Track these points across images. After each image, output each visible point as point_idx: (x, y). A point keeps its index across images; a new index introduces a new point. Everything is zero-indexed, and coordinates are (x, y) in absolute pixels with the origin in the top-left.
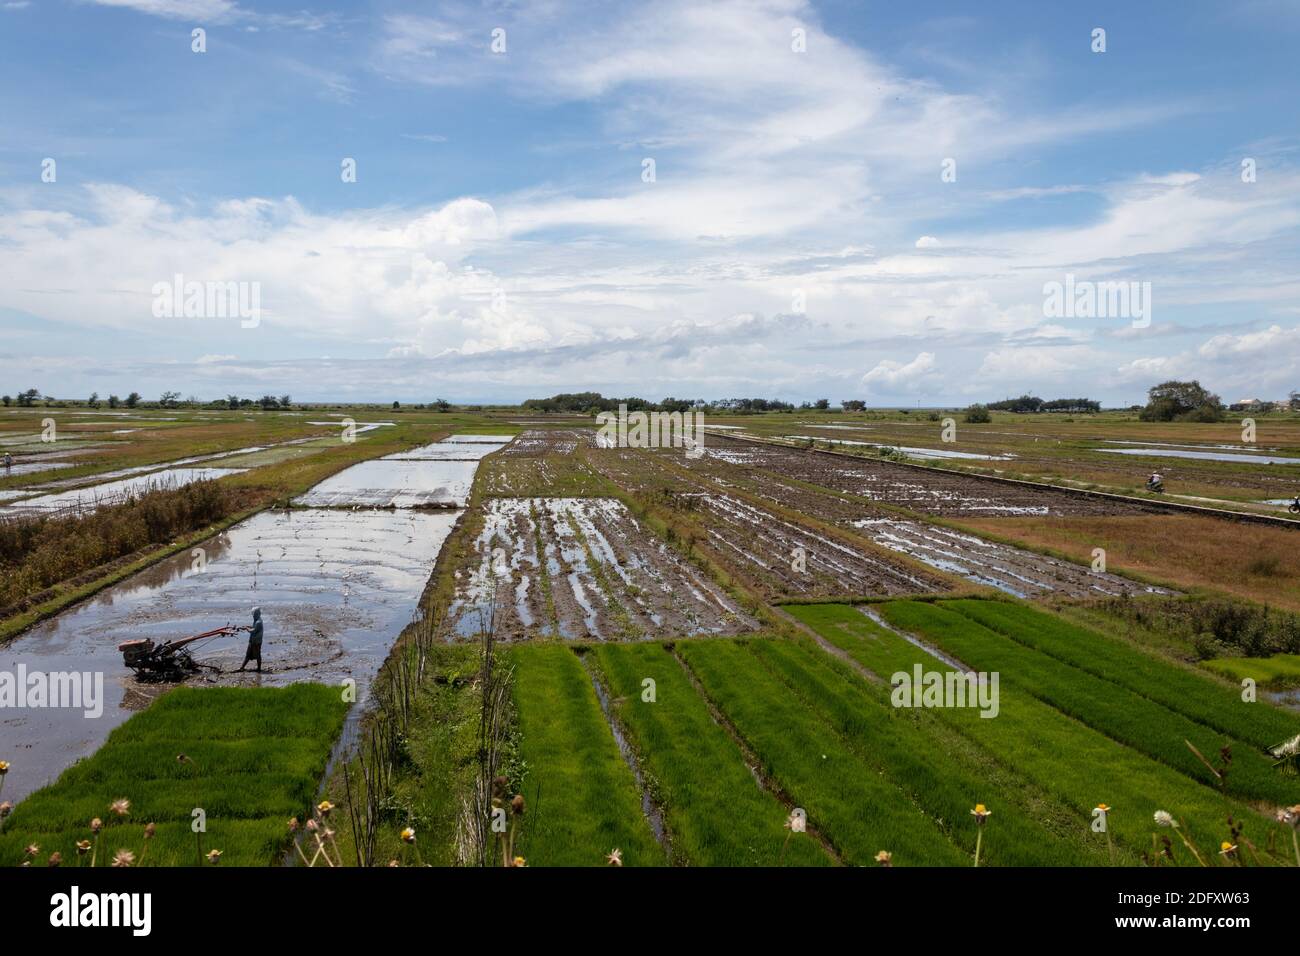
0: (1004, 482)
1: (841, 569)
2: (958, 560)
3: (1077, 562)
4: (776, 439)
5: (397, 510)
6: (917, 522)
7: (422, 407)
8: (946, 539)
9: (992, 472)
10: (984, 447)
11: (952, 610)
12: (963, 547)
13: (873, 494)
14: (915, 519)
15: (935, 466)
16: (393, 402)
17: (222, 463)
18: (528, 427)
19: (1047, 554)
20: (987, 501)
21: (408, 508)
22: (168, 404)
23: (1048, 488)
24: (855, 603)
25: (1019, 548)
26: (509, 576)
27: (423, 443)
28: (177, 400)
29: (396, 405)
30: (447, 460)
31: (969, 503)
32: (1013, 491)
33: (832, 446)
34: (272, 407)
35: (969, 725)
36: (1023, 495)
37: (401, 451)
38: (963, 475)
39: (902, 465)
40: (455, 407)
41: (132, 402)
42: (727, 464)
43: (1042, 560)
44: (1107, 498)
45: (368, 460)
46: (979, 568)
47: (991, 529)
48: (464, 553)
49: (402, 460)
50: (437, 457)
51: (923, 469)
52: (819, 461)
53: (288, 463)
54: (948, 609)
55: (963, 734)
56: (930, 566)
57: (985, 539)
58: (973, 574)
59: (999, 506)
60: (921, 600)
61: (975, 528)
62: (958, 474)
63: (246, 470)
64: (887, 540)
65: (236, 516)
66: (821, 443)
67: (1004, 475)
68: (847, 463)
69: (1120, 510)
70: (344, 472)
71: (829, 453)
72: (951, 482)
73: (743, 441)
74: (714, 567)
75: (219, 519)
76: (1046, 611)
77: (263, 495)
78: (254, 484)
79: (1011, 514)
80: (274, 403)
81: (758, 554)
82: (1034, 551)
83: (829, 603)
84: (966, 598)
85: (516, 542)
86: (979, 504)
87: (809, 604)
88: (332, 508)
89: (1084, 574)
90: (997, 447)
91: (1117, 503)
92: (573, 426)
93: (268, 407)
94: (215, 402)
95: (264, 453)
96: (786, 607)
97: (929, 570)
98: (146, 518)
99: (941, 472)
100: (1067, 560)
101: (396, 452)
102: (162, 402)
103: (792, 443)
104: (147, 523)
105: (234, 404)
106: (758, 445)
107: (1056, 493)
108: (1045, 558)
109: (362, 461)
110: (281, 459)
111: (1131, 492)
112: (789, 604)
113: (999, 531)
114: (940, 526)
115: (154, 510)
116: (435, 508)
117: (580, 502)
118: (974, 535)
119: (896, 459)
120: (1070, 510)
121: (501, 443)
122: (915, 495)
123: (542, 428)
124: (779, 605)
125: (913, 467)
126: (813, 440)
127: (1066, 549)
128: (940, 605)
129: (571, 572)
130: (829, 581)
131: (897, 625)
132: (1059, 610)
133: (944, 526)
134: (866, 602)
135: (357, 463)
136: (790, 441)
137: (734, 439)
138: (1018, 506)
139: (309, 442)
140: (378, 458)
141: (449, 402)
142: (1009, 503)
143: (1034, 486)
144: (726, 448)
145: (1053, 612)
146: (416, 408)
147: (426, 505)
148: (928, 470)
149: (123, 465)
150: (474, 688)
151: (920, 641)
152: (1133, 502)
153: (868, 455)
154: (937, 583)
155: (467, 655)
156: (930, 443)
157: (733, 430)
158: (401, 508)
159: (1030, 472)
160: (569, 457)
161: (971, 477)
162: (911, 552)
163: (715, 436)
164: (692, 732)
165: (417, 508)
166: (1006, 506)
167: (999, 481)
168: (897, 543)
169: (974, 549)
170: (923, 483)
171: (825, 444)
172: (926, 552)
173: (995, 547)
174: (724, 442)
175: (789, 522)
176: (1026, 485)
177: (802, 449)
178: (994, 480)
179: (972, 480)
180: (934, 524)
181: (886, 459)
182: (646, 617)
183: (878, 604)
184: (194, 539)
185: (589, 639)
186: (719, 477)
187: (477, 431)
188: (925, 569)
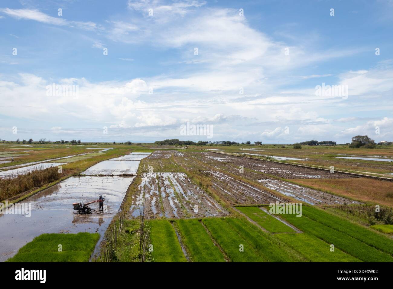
0: (306, 167)
1: (255, 195)
2: (292, 193)
3: (330, 193)
4: (234, 154)
7: (123, 143)
8: (288, 186)
9: (302, 164)
10: (300, 156)
12: (293, 188)
13: (264, 171)
14: (278, 179)
15: (284, 162)
16: (113, 142)
17: (58, 161)
18: (156, 150)
19: (320, 191)
20: (301, 173)
21: (117, 176)
22: (42, 142)
23: (320, 170)
24: (259, 206)
25: (312, 189)
26: (149, 197)
27: (122, 155)
28: (45, 141)
29: (114, 143)
31: (295, 174)
32: (309, 170)
33: (251, 156)
34: (75, 143)
35: (296, 247)
36: (312, 171)
37: (116, 157)
38: (293, 165)
39: (273, 162)
40: (133, 143)
41: (30, 142)
42: (219, 162)
43: (319, 192)
44: (339, 173)
45: (105, 160)
46: (299, 195)
47: (302, 183)
48: (135, 190)
50: (127, 159)
51: (280, 163)
52: (247, 161)
53: (79, 161)
55: (294, 249)
56: (283, 195)
57: (300, 186)
58: (297, 197)
59: (305, 175)
61: (297, 182)
62: (291, 165)
63: (66, 164)
64: (269, 186)
65: (62, 178)
66: (248, 155)
67: (306, 165)
68: (256, 161)
69: (343, 176)
71: (251, 158)
72: (289, 167)
73: (223, 154)
74: (214, 194)
75: (57, 179)
76: (320, 209)
77: (71, 171)
78: (68, 168)
79: (308, 178)
80: (76, 142)
81: (228, 190)
82: (316, 190)
83: (251, 206)
85: (152, 187)
86: (298, 174)
87: (244, 206)
88: (94, 176)
89: (332, 197)
90: (304, 156)
91: (342, 174)
92: (170, 149)
93: (73, 143)
94: (57, 142)
95: (73, 158)
96: (237, 207)
97: (282, 196)
98: (33, 179)
99: (286, 164)
100: (327, 192)
101: (113, 158)
102: (40, 142)
103: (239, 155)
104: (34, 181)
105: (63, 142)
106: (228, 156)
107: (323, 171)
108: (320, 192)
109: (103, 161)
110: (77, 160)
111: (347, 171)
112: (238, 206)
113: (305, 183)
114: (286, 181)
115: (36, 176)
116: (126, 176)
117: (172, 174)
118: (297, 184)
119: (271, 160)
120: (327, 176)
121: (147, 155)
122: (278, 172)
124: (235, 207)
125: (277, 163)
126: (245, 154)
127: (326, 189)
129: (169, 196)
130: (251, 199)
132: (324, 209)
134: (263, 206)
135: (102, 161)
136: (238, 154)
137: (220, 154)
138: (311, 175)
139: (86, 154)
140: (108, 160)
141: (131, 142)
142: (308, 174)
143: (315, 169)
144: (218, 156)
145: (323, 210)
146: (121, 144)
147: (123, 175)
148: (282, 163)
149: (26, 162)
150: (138, 234)
151: (280, 219)
152: (348, 174)
153: (263, 159)
155: (135, 223)
156: (282, 155)
157: (220, 151)
158: (115, 176)
159: (314, 164)
160: (168, 159)
161: (296, 166)
162: (277, 190)
164: (207, 248)
165: (120, 176)
166: (307, 175)
167: (304, 167)
168: (272, 187)
169: (297, 189)
170: (280, 168)
171: (249, 155)
172: (282, 190)
173: (304, 188)
174: (217, 154)
175: (238, 180)
176: (313, 169)
177: (242, 157)
178: (303, 167)
179: (296, 167)
180: (284, 181)
181: (268, 160)
182: (193, 211)
183: (266, 207)
184: (49, 186)
185: (175, 218)
186: (216, 166)
187: (140, 151)
188: (281, 195)
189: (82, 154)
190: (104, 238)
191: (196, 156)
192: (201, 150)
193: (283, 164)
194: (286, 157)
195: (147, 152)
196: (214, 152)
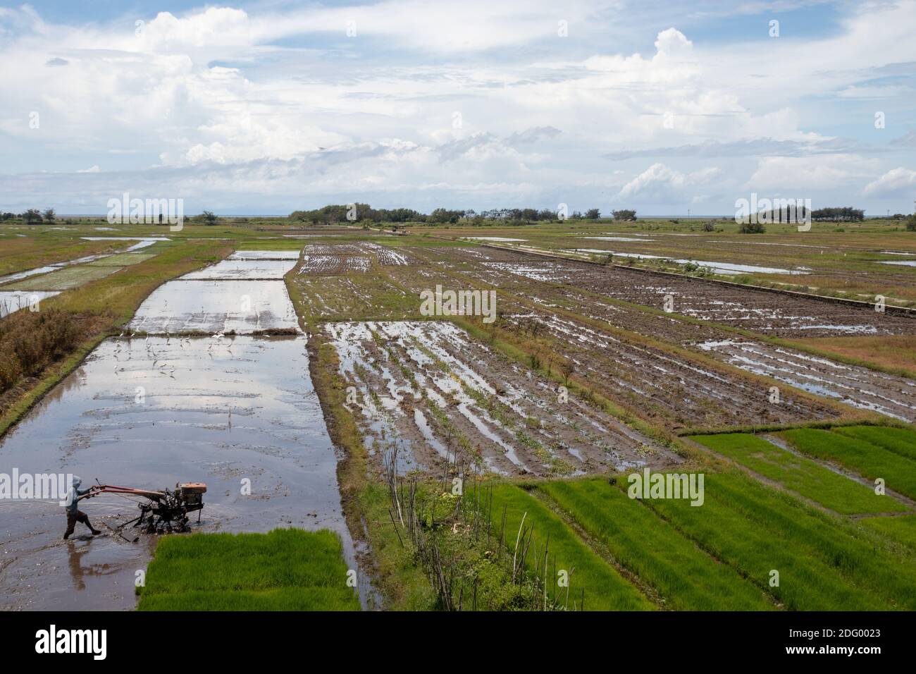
0: (822, 299)
1: (719, 395)
2: (824, 384)
4: (569, 253)
5: (238, 338)
6: (760, 344)
7: (187, 219)
8: (798, 361)
9: (806, 289)
10: (774, 260)
11: (853, 437)
12: (820, 370)
13: (699, 314)
14: (756, 340)
15: (745, 282)
17: (26, 285)
19: (903, 375)
20: (812, 319)
21: (248, 335)
24: (757, 432)
25: (874, 370)
26: (398, 409)
27: (213, 261)
30: (250, 280)
31: (797, 322)
32: (831, 308)
33: (632, 261)
34: (37, 221)
36: (844, 313)
37: (199, 269)
38: (776, 292)
39: (707, 280)
40: (221, 219)
42: (533, 280)
43: (902, 382)
45: (171, 280)
46: (849, 392)
47: (838, 352)
49: (205, 280)
50: (235, 276)
51: (733, 285)
52: (618, 277)
53: (93, 286)
54: (848, 435)
56: (802, 391)
57: (836, 361)
58: (846, 398)
59: (827, 324)
60: (816, 427)
61: (818, 349)
62: (770, 291)
63: (58, 293)
64: (741, 363)
65: (88, 345)
66: (618, 258)
67: (818, 291)
68: (651, 279)
70: (155, 293)
71: (630, 268)
72: (765, 298)
73: (533, 255)
74: (598, 397)
75: (71, 350)
77: (95, 321)
78: (78, 310)
79: (845, 334)
80: (39, 216)
81: (629, 380)
82: (890, 373)
83: (731, 432)
84: (858, 424)
85: (381, 372)
86: (807, 322)
87: (712, 433)
88: (172, 335)
90: (788, 260)
92: (350, 239)
93: (34, 221)
95: (65, 273)
96: (693, 437)
97: (804, 395)
99: (753, 288)
101: (190, 272)
103: (586, 257)
106: (552, 259)
108: (904, 380)
109: (165, 282)
112: (694, 434)
113: (845, 352)
114: (785, 347)
116: (276, 334)
117: (415, 326)
118: (821, 356)
119: (702, 276)
120: (897, 328)
121: (292, 260)
122: (740, 315)
123: (324, 241)
124: (683, 435)
125: (721, 284)
126: (611, 256)
128: (837, 432)
129: (458, 403)
130: (716, 410)
131: (811, 454)
133: (791, 348)
134: (766, 431)
135: (162, 284)
136: (584, 254)
137: (523, 253)
138: (845, 324)
139: (97, 260)
140: (176, 278)
141: (215, 214)
142: (835, 321)
143: (852, 303)
144: (521, 263)
147: (265, 331)
148: (738, 286)
150: (456, 531)
151: (840, 470)
153: (671, 270)
154: (820, 409)
155: (426, 497)
156: (718, 256)
157: (519, 243)
158: (241, 335)
159: (844, 288)
160: (368, 275)
161: (785, 293)
162: (773, 375)
163: (501, 249)
164: (700, 571)
165: (257, 335)
166: (832, 324)
167: (813, 298)
168: (755, 367)
169: (832, 372)
170: (740, 301)
171: (623, 259)
172: (786, 375)
173: (850, 369)
174: (514, 255)
175: (637, 345)
176: (843, 303)
177: (600, 264)
178: (810, 297)
179: (785, 297)
180: (779, 345)
181: (692, 275)
182: (563, 451)
183: (778, 432)
184: (63, 372)
185: (526, 476)
186: (535, 296)
187: (258, 246)
188: (801, 394)
189: (82, 260)
190: (355, 546)
191: (448, 261)
192: (454, 240)
193: (741, 288)
194: (735, 264)
195: (281, 249)
196: (498, 249)
